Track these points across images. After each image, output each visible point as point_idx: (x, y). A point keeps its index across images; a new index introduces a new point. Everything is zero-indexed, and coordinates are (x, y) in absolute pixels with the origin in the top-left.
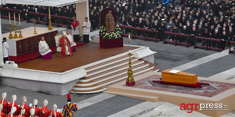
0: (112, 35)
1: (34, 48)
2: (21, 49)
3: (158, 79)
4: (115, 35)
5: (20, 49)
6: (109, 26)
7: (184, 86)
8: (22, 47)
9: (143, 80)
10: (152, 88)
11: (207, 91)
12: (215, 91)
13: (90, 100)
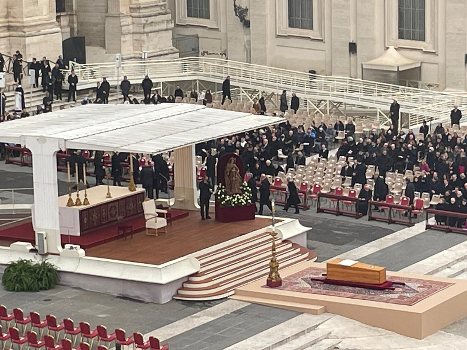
0: (236, 199)
1: (106, 222)
2: (86, 224)
3: (318, 275)
4: (241, 199)
5: (84, 224)
6: (231, 185)
7: (363, 288)
8: (89, 220)
9: (294, 276)
10: (311, 290)
11: (402, 294)
12: (416, 295)
13: (209, 312)
